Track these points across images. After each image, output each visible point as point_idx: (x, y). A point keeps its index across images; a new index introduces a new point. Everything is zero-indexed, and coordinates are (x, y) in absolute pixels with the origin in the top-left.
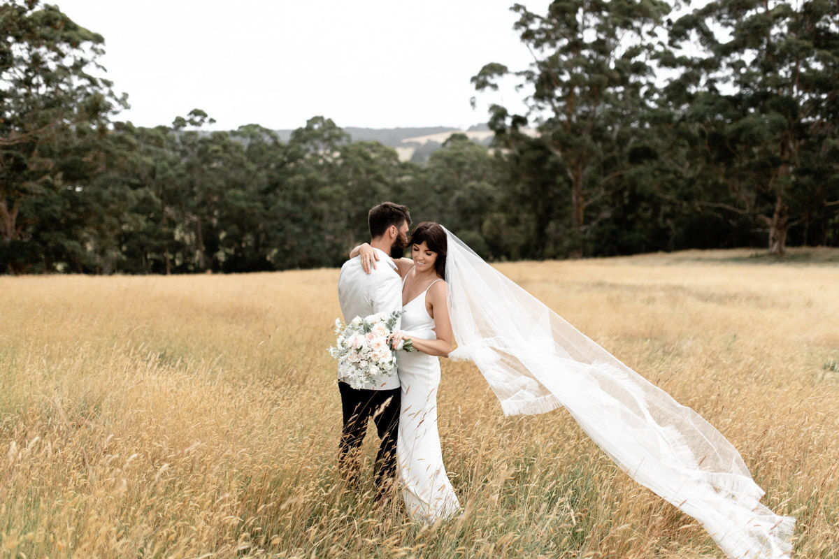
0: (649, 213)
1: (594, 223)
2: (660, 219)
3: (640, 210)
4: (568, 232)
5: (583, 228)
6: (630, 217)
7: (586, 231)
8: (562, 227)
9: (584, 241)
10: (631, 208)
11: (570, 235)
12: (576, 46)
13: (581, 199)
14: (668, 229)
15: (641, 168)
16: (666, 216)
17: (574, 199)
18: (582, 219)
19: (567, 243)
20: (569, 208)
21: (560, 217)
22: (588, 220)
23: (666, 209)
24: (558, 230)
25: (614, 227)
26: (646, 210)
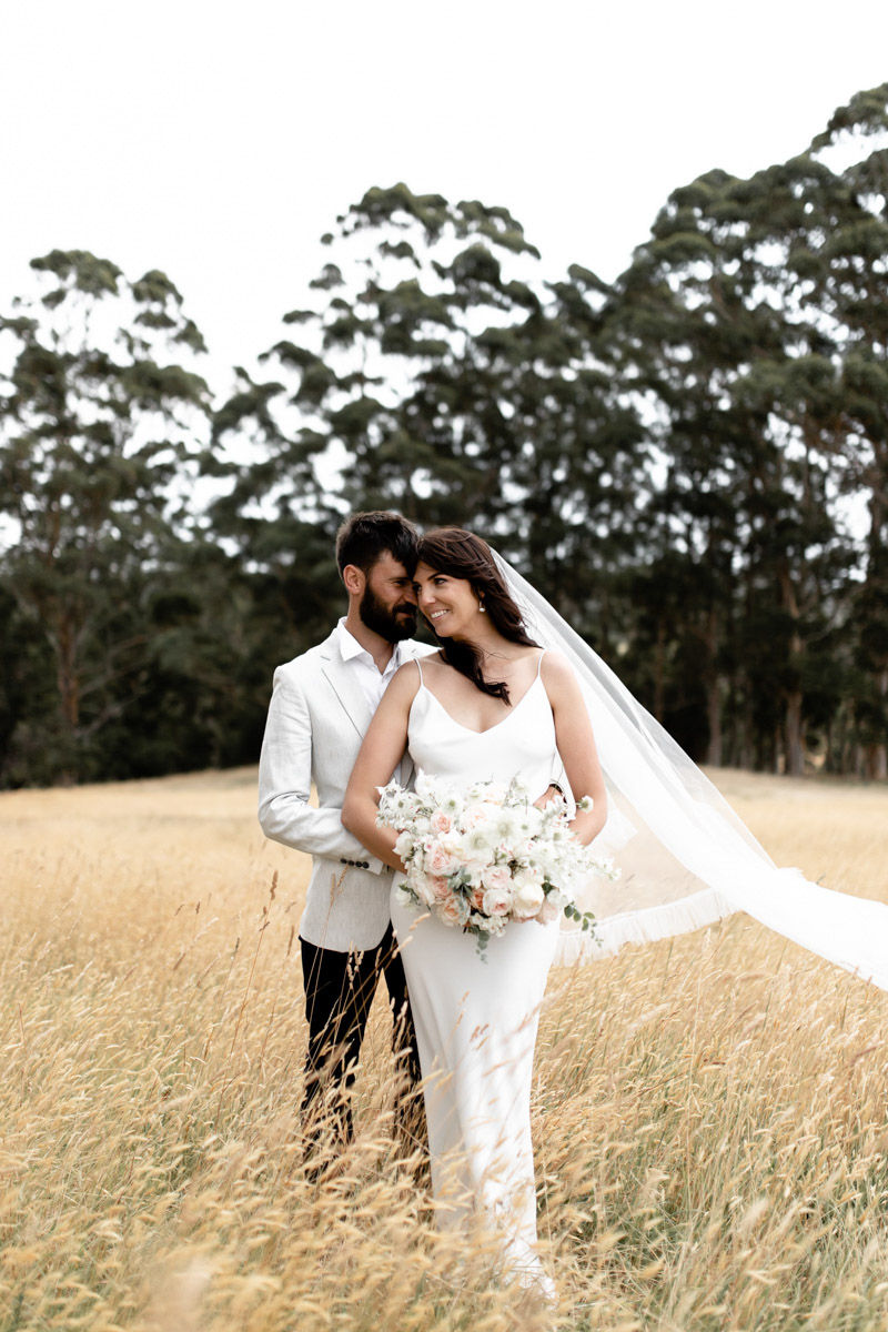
0: (178, 711)
1: (96, 725)
2: (197, 720)
3: (164, 705)
4: (52, 739)
5: (78, 734)
6: (150, 715)
7: (82, 738)
8: (41, 731)
9: (82, 754)
10: (150, 702)
11: (58, 746)
12: (66, 427)
13: (73, 684)
14: (210, 734)
15: (173, 633)
16: (207, 714)
17: (61, 685)
18: (75, 718)
19: (52, 758)
20: (54, 698)
21: (40, 712)
22: (85, 719)
23: (207, 702)
24: (34, 735)
25: (125, 732)
26: (174, 703)
